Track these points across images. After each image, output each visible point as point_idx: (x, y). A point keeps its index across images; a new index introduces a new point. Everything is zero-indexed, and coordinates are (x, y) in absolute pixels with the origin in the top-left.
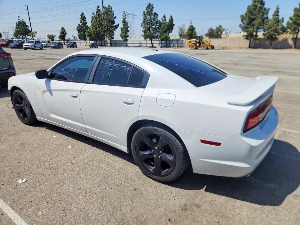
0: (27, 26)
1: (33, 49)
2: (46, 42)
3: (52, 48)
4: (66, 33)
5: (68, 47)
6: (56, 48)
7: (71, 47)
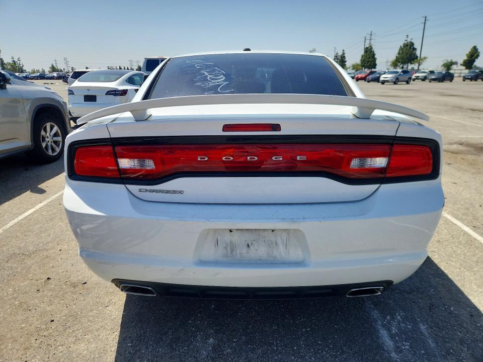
0: (415, 49)
1: (395, 83)
2: (426, 73)
3: (430, 82)
4: (478, 56)
5: (464, 80)
6: (439, 82)
7: (471, 79)
